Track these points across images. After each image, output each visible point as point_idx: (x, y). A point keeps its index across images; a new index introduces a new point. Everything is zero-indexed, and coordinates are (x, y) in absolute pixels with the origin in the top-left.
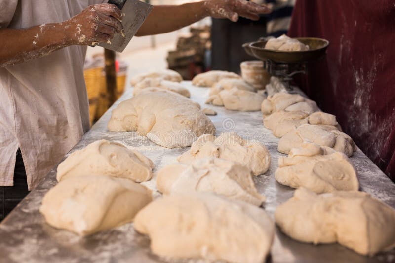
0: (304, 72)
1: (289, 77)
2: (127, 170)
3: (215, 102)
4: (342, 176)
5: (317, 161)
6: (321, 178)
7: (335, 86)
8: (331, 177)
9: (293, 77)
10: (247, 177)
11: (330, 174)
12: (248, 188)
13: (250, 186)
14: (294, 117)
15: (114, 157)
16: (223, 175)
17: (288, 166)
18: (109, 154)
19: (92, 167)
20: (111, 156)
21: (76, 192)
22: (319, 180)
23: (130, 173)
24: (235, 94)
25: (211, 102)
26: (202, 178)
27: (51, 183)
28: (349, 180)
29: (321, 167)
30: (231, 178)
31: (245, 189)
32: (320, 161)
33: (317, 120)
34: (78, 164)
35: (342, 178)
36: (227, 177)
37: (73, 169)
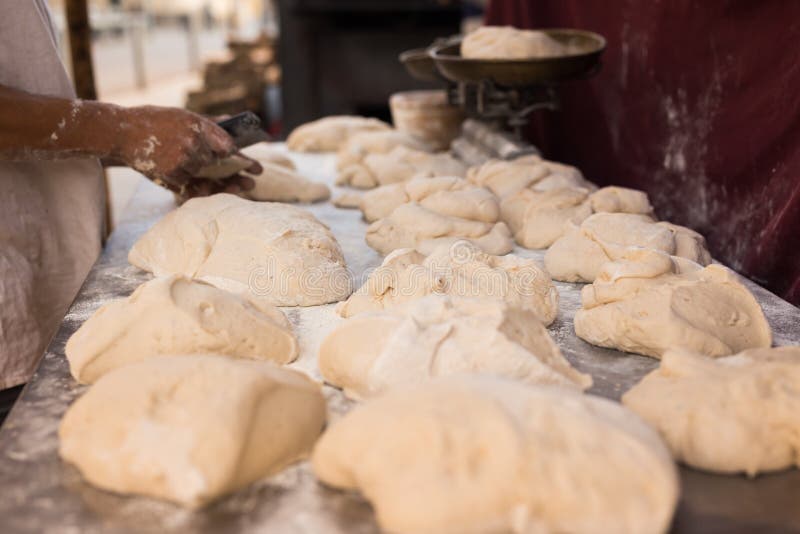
0: (551, 106)
1: (521, 118)
2: (244, 341)
3: (356, 181)
4: (734, 316)
5: (675, 287)
6: (691, 324)
7: (615, 132)
8: (712, 321)
9: (527, 117)
10: (540, 332)
11: (710, 313)
12: (550, 360)
13: (551, 355)
14: (559, 203)
15: (210, 311)
16: (492, 334)
17: (605, 303)
18: (197, 304)
19: (158, 339)
20: (202, 309)
21: (155, 399)
22: (689, 331)
23: (252, 347)
24: (405, 161)
25: (347, 183)
26: (440, 343)
27: (58, 384)
28: (749, 324)
29: (686, 300)
30: (511, 338)
31: (544, 361)
32: (681, 288)
33: (611, 204)
34: (124, 334)
35: (735, 321)
36: (502, 337)
37: (112, 345)
